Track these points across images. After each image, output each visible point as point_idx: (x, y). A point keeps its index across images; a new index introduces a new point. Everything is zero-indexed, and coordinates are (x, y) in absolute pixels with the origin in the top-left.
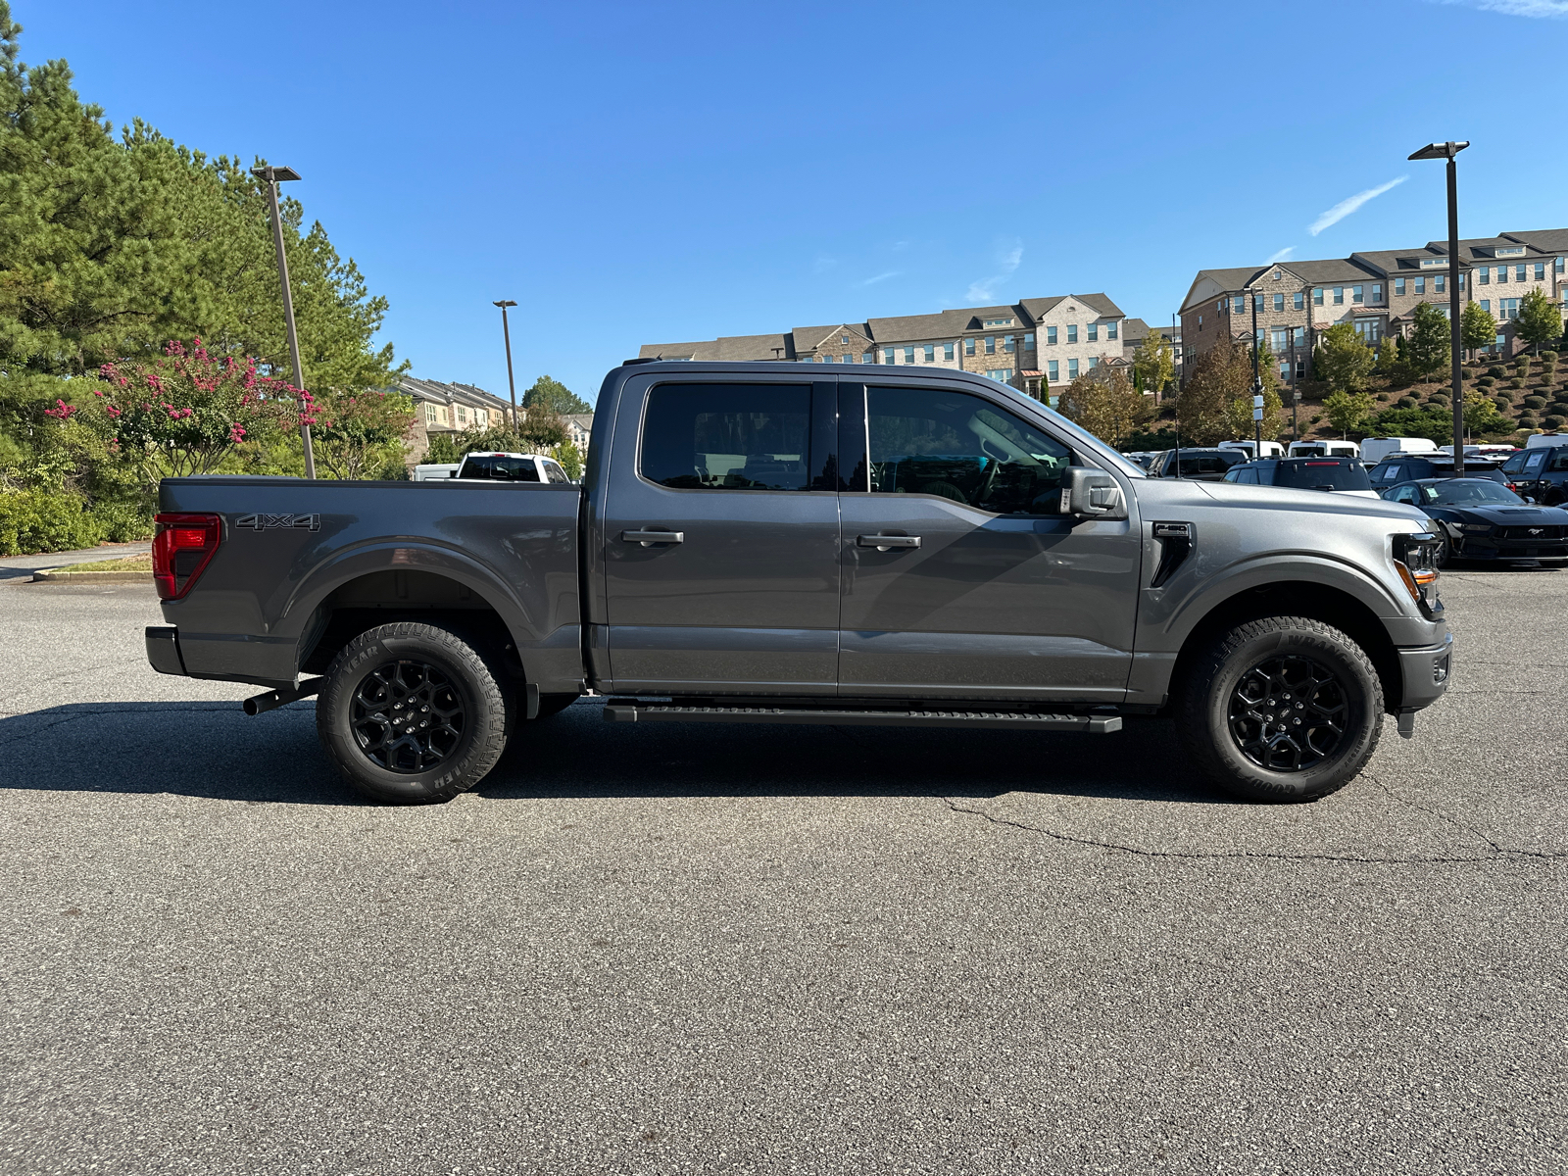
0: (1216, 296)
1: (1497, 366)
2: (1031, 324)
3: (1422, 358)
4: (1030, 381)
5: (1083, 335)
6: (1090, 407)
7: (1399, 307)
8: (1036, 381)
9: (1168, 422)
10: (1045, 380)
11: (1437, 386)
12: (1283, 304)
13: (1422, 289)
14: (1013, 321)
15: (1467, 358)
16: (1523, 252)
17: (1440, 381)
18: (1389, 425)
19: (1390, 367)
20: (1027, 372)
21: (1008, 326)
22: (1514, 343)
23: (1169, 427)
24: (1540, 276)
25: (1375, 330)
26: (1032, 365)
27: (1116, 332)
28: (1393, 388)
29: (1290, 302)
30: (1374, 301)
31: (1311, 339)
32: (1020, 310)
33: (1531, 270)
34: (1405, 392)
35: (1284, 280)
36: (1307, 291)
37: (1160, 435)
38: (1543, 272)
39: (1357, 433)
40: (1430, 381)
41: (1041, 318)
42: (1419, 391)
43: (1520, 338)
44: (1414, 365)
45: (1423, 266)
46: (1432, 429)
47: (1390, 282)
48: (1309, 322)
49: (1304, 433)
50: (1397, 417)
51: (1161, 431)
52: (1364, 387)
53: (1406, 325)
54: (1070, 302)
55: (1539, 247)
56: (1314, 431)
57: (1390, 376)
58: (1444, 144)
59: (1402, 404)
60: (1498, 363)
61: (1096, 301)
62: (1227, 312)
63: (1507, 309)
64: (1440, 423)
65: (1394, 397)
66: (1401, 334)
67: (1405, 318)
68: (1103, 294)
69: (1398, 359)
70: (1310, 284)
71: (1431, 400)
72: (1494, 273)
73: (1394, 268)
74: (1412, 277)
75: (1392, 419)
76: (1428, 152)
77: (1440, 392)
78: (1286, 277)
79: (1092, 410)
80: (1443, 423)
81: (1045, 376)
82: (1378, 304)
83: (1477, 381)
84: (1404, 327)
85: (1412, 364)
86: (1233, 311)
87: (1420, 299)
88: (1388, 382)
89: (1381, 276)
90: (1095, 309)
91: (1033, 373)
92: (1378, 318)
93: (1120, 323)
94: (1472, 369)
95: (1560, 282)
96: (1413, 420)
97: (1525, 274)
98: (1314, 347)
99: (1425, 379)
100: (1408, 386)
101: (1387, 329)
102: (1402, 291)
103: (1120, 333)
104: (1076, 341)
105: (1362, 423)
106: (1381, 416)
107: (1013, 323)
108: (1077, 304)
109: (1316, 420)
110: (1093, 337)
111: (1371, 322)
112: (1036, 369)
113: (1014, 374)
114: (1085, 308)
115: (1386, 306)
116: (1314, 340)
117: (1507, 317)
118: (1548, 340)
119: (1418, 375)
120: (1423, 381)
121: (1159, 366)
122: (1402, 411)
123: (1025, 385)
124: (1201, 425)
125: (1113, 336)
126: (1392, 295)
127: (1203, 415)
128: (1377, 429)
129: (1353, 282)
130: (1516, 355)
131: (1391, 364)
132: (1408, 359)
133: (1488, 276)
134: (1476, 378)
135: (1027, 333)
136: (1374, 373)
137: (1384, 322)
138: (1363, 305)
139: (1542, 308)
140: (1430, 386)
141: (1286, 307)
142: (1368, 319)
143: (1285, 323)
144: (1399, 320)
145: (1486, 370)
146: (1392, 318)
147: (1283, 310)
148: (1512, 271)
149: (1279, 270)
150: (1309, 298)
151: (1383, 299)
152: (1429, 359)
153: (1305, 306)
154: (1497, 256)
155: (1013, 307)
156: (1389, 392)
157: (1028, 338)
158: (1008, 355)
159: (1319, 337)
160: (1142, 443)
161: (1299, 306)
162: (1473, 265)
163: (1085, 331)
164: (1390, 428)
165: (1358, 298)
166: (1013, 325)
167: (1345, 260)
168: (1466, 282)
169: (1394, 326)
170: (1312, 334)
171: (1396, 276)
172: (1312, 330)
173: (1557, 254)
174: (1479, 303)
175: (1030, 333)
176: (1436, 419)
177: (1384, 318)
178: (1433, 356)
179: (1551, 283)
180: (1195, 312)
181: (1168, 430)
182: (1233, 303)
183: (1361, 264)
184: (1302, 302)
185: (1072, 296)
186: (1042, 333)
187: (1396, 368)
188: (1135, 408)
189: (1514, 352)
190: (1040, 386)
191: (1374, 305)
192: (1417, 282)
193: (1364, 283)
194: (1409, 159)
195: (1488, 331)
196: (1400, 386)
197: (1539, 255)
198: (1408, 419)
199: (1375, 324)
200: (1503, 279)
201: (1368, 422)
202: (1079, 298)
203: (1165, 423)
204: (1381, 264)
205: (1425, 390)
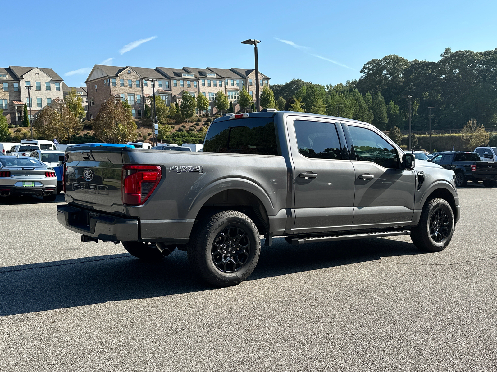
0: (103, 77)
1: (210, 118)
2: (17, 79)
3: (185, 113)
4: (17, 107)
5: (44, 87)
6: (53, 122)
7: (176, 91)
8: (20, 107)
9: (88, 132)
10: (25, 107)
11: (191, 124)
12: (132, 84)
13: (183, 85)
14: (7, 76)
15: (199, 114)
16: (215, 76)
17: (192, 122)
18: (177, 138)
19: (174, 115)
20: (16, 102)
21: (4, 78)
22: (214, 110)
23: (88, 133)
24: (221, 86)
25: (167, 99)
26: (18, 99)
27: (59, 87)
28: (177, 123)
29: (135, 84)
30: (166, 88)
31: (143, 100)
32: (9, 70)
33: (218, 83)
34: (180, 126)
35: (132, 73)
36: (141, 80)
37: (85, 137)
38: (222, 84)
39: (166, 141)
40: (189, 122)
41: (22, 76)
42: (186, 126)
43: (216, 108)
44: (183, 115)
45: (183, 76)
46: (192, 141)
47: (172, 81)
48: (143, 93)
49: (145, 140)
50: (179, 135)
51: (85, 135)
52: (166, 122)
53: (178, 99)
54: (36, 70)
55: (220, 75)
56: (149, 139)
57: (174, 119)
58: (254, 40)
59: (180, 130)
60: (210, 117)
61: (48, 72)
62: (109, 84)
63: (211, 97)
64: (194, 138)
65: (177, 127)
66: (177, 102)
67: (178, 96)
68: (51, 69)
69: (177, 112)
70: (142, 78)
71: (190, 129)
72: (207, 82)
73: (172, 75)
74: (179, 80)
75: (177, 136)
76: (248, 42)
77: (192, 126)
78: (133, 73)
79: (54, 123)
80: (195, 139)
81: (26, 104)
82: (168, 89)
83: (204, 123)
84: (177, 99)
85: (182, 115)
86: (111, 84)
87: (182, 89)
88: (174, 121)
89: (168, 78)
90: (49, 76)
91: (19, 103)
92: (168, 95)
93: (61, 84)
94: (202, 118)
95: (227, 89)
96: (185, 137)
97: (216, 84)
98: (145, 104)
99: (186, 121)
100: (181, 123)
101: (171, 100)
102: (176, 85)
103: (61, 88)
104: (40, 89)
105: (167, 137)
106: (173, 135)
107: (7, 77)
108: (40, 72)
109: (149, 135)
110: (49, 89)
111: (165, 96)
112: (20, 101)
113: (9, 102)
114: (44, 74)
115: (171, 90)
116: (145, 101)
117: (211, 100)
118: (225, 110)
119: (184, 119)
120: (186, 122)
121: (77, 105)
122: (181, 133)
123: (15, 108)
124: (104, 134)
125: (58, 89)
126: (173, 86)
127: (105, 129)
128: (173, 140)
129: (158, 79)
130: (214, 115)
131: (175, 114)
132: (180, 112)
133: (204, 83)
134: (204, 122)
135: (15, 83)
136: (169, 117)
137: (170, 97)
138: (162, 89)
139: (223, 98)
140: (189, 124)
141: (133, 86)
142: (164, 95)
143: (133, 92)
144: (176, 97)
145: (206, 119)
146: (173, 95)
147: (132, 87)
148: (212, 83)
149: (130, 70)
150: (142, 83)
151: (169, 87)
152: (188, 113)
153: (141, 86)
154: (207, 76)
155: (6, 69)
156: (175, 125)
157: (16, 85)
158: (5, 93)
159: (147, 100)
160: (77, 140)
161: (138, 86)
162: (200, 78)
163: (44, 85)
164: (177, 139)
165: (160, 86)
166: (7, 78)
167: (154, 69)
168: (198, 85)
169: (174, 99)
170: (144, 99)
171: (174, 79)
172: (143, 97)
173: (226, 78)
174: (202, 93)
175: (16, 83)
176: (193, 137)
177: (170, 95)
178: (189, 112)
179: (224, 88)
180: (94, 83)
181: (88, 135)
182: (112, 81)
183: (160, 72)
184: (140, 85)
185: (37, 68)
186: (23, 84)
187: (176, 116)
188: (74, 124)
189: (214, 113)
190: (23, 109)
191: (166, 89)
192: (181, 82)
193: (162, 80)
194: (242, 43)
195: (207, 104)
196: (178, 123)
197: (220, 78)
198: (183, 136)
199: (167, 97)
200: (209, 85)
201: (169, 137)
202: (41, 69)
203: (86, 132)
204: (168, 73)
205: (188, 125)
